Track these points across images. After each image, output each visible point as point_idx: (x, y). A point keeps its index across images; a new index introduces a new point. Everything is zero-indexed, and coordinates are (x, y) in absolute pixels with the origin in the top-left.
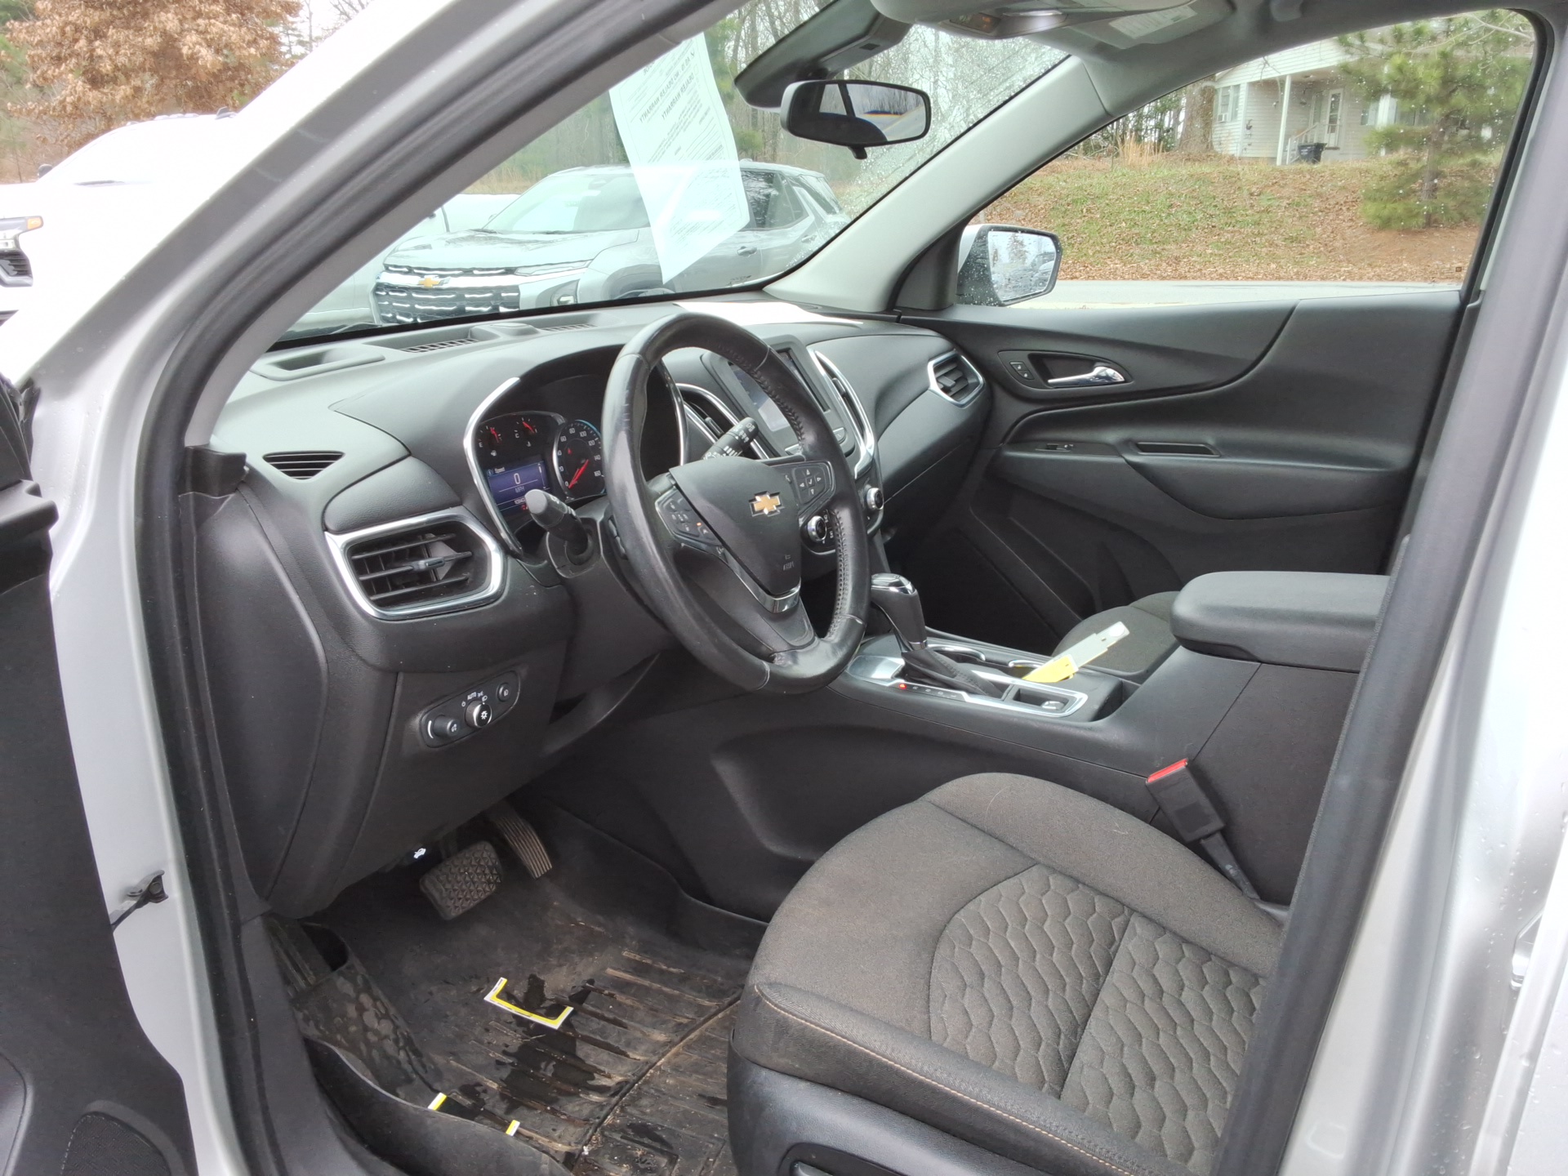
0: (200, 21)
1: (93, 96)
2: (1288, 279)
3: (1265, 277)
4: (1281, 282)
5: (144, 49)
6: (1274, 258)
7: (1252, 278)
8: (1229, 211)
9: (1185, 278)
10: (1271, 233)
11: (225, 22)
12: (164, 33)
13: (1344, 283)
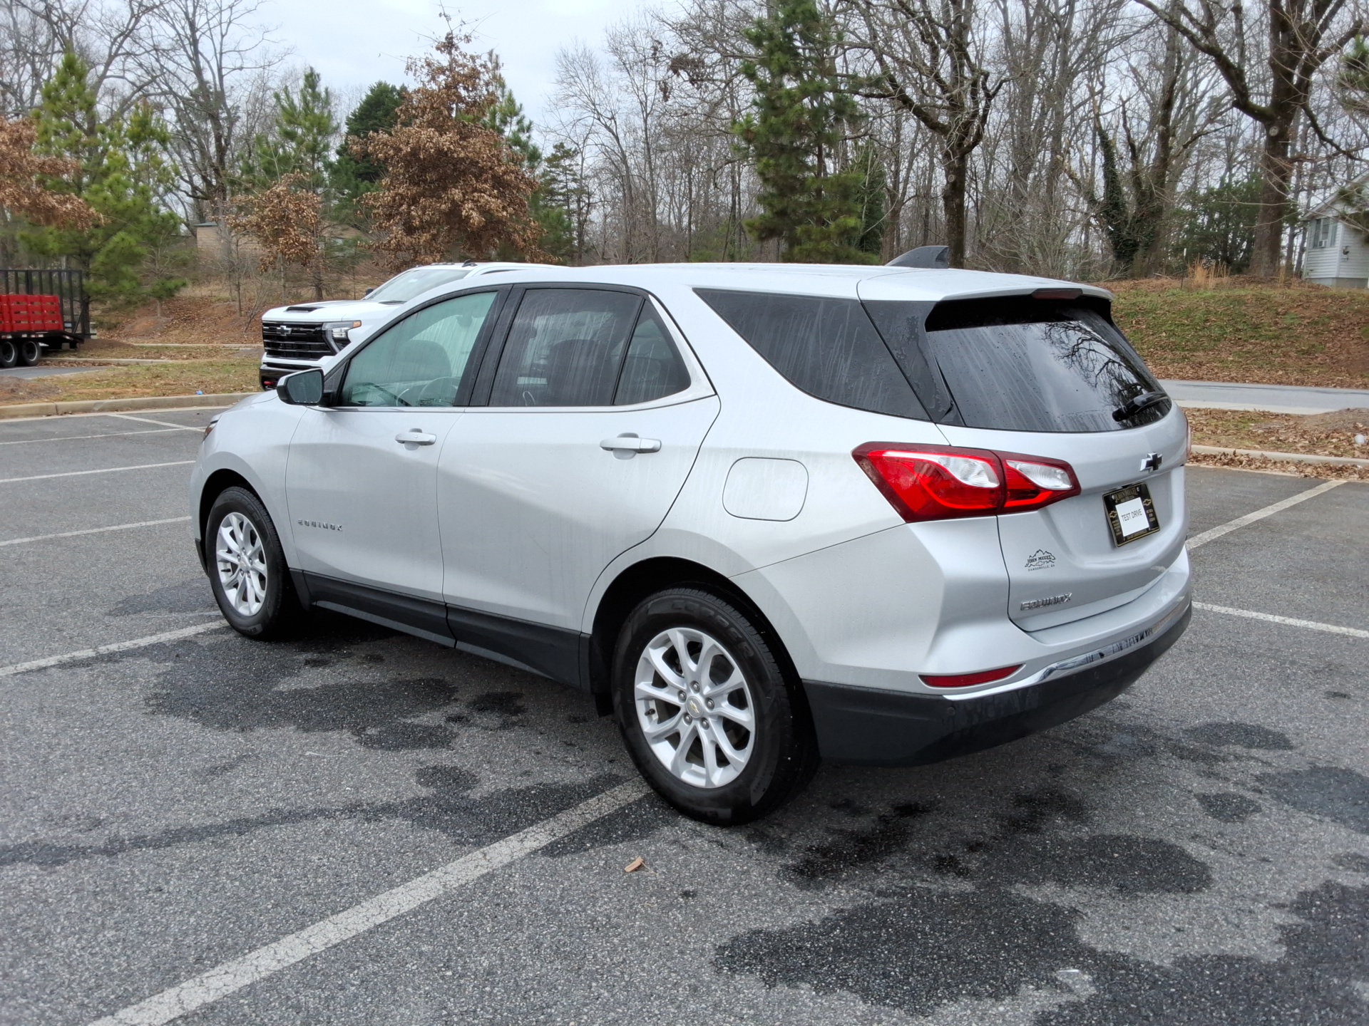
0: (476, 194)
1: (407, 240)
2: (1287, 384)
3: (1269, 382)
4: (1282, 387)
5: (441, 212)
6: (1283, 366)
7: (1258, 382)
8: (1256, 327)
9: (1202, 379)
10: (1287, 346)
11: (490, 196)
12: (453, 201)
13: (1334, 390)
